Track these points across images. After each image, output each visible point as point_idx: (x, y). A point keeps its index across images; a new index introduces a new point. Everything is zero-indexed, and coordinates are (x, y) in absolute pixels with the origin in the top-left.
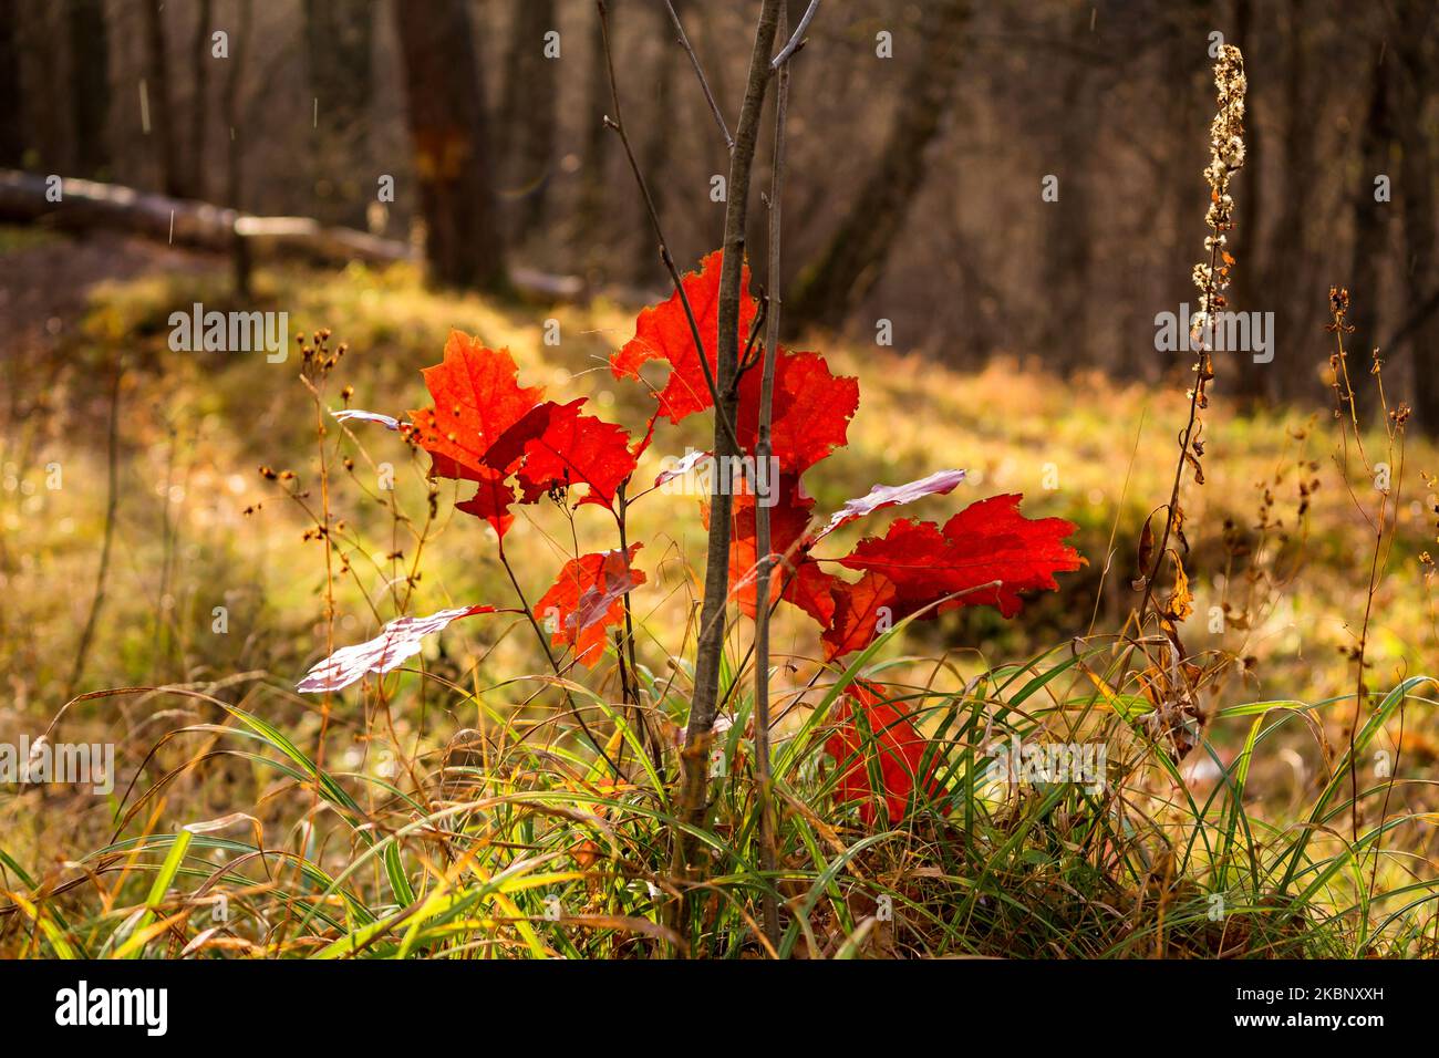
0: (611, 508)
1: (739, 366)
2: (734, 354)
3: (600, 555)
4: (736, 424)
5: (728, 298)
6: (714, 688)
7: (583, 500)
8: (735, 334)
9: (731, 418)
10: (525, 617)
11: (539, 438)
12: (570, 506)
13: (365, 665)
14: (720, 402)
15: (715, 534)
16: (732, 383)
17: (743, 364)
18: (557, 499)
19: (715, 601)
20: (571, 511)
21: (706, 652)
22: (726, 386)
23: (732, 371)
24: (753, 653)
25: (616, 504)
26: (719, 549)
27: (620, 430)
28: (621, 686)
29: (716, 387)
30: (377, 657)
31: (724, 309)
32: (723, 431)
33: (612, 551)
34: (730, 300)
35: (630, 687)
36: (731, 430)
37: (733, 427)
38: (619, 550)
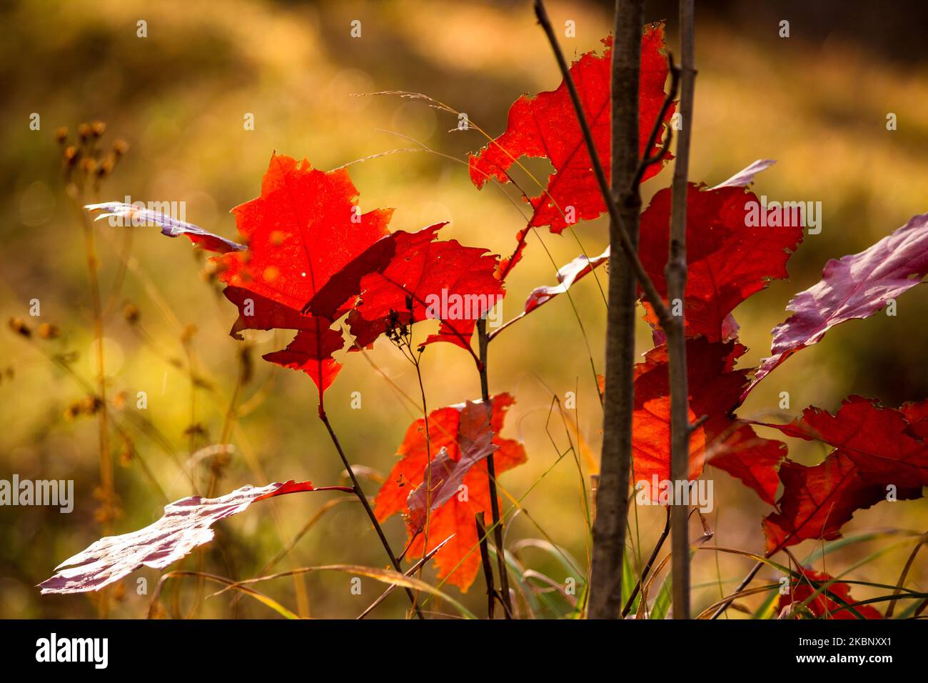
0: (468, 347)
1: (642, 156)
2: (633, 142)
3: (454, 410)
4: (638, 237)
5: (625, 65)
6: (615, 597)
7: (432, 339)
8: (634, 115)
9: (632, 230)
10: (356, 497)
11: (381, 272)
12: (415, 347)
13: (134, 560)
14: (616, 209)
15: (612, 387)
16: (631, 183)
17: (647, 156)
18: (397, 339)
19: (615, 478)
20: (417, 354)
21: (604, 548)
22: (624, 187)
23: (632, 163)
24: (668, 540)
25: (475, 342)
26: (619, 408)
27: (487, 254)
28: (485, 588)
29: (610, 188)
30: (152, 549)
31: (619, 81)
32: (621, 249)
33: (469, 403)
34: (627, 69)
35: (498, 587)
36: (631, 247)
37: (634, 242)
38: (478, 401)
